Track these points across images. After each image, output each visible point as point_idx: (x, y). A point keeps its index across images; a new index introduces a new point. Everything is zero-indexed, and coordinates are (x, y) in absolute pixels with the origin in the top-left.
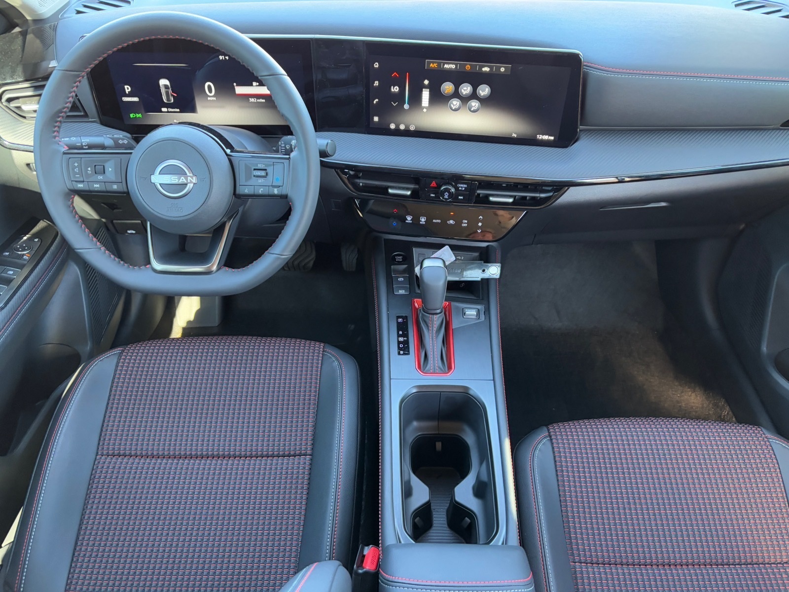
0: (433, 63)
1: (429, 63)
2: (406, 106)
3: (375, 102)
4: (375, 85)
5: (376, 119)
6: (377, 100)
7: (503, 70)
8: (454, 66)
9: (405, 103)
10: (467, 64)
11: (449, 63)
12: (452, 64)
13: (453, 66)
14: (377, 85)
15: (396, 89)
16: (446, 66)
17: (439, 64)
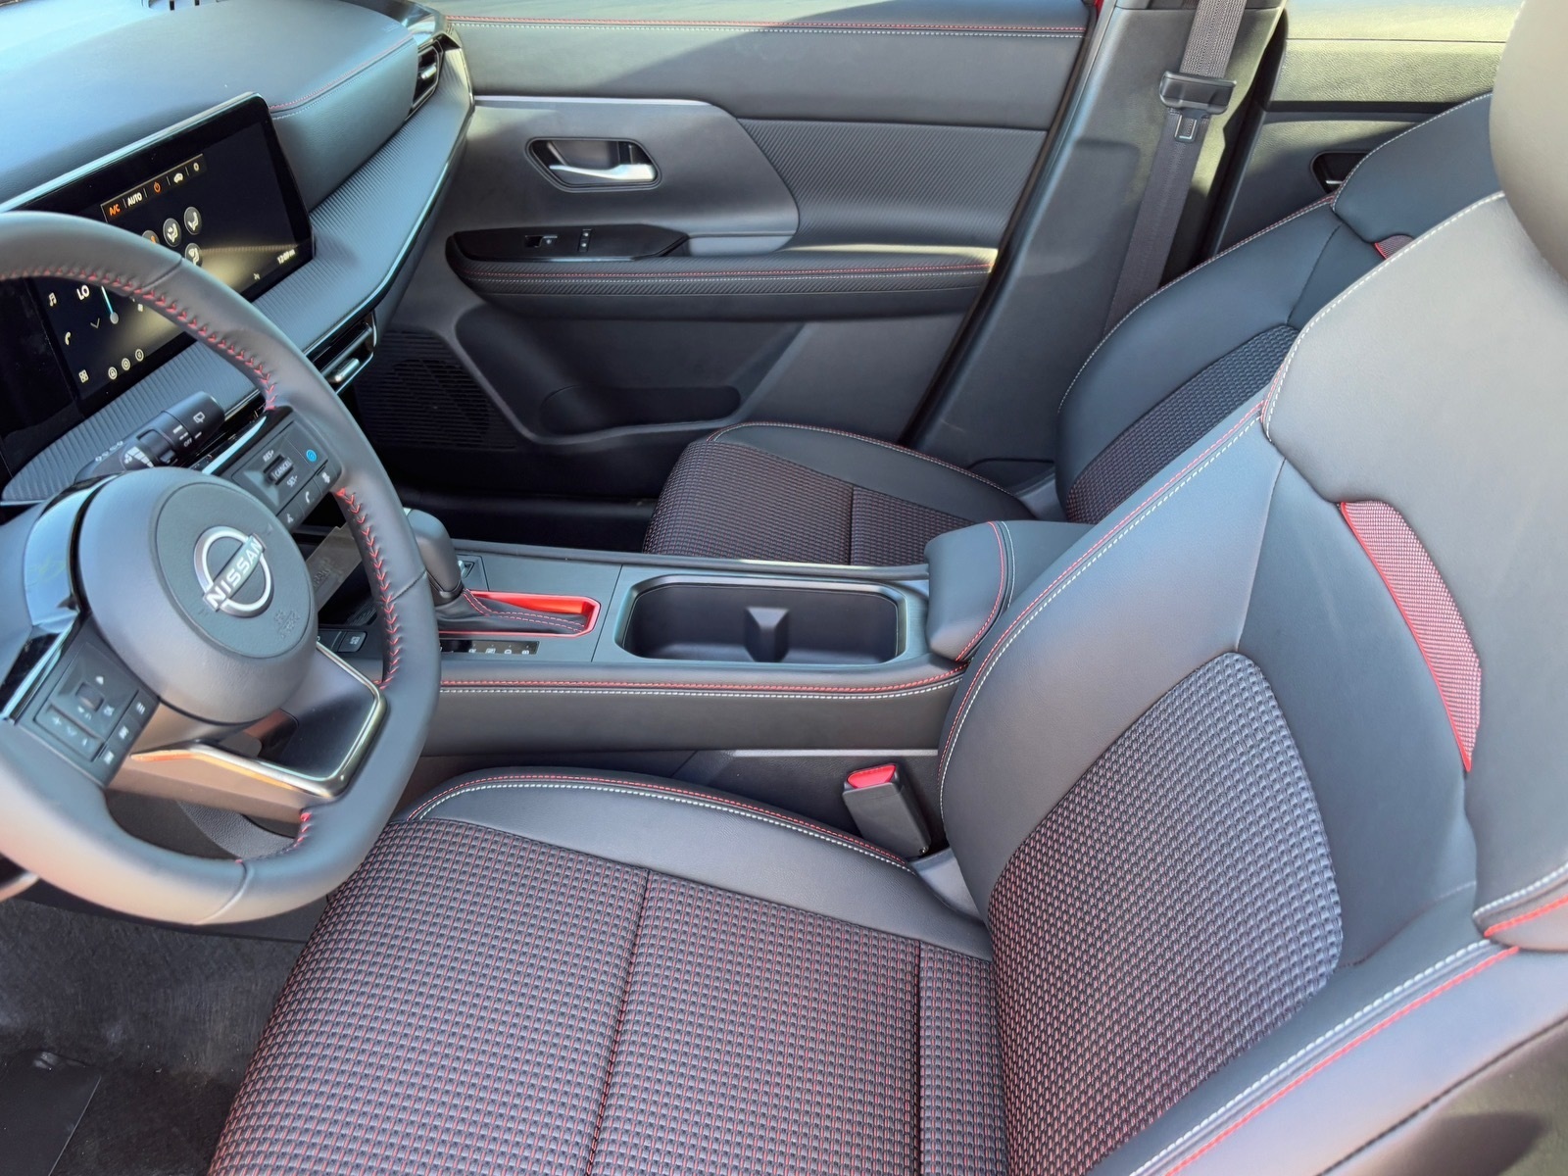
0: (112, 205)
1: (106, 208)
2: (114, 319)
3: (67, 342)
4: (52, 304)
5: (84, 376)
6: (68, 335)
7: (196, 167)
8: (139, 194)
9: (109, 313)
10: (153, 183)
11: (131, 195)
12: (135, 192)
13: (138, 197)
14: (55, 301)
15: (85, 290)
16: (131, 201)
17: (121, 206)
